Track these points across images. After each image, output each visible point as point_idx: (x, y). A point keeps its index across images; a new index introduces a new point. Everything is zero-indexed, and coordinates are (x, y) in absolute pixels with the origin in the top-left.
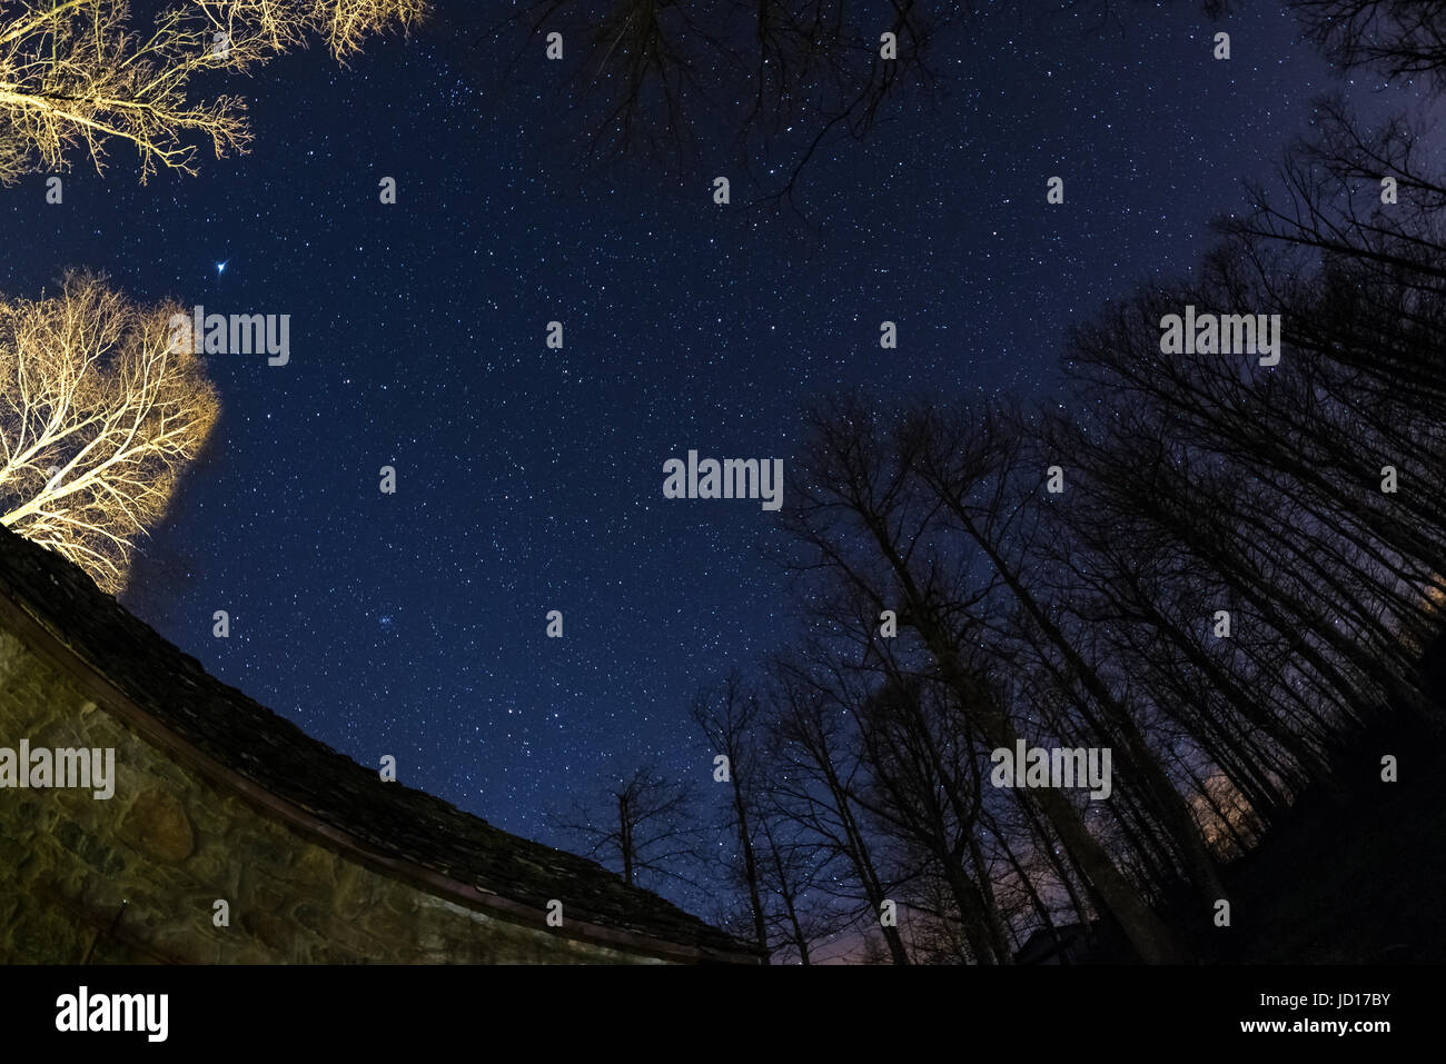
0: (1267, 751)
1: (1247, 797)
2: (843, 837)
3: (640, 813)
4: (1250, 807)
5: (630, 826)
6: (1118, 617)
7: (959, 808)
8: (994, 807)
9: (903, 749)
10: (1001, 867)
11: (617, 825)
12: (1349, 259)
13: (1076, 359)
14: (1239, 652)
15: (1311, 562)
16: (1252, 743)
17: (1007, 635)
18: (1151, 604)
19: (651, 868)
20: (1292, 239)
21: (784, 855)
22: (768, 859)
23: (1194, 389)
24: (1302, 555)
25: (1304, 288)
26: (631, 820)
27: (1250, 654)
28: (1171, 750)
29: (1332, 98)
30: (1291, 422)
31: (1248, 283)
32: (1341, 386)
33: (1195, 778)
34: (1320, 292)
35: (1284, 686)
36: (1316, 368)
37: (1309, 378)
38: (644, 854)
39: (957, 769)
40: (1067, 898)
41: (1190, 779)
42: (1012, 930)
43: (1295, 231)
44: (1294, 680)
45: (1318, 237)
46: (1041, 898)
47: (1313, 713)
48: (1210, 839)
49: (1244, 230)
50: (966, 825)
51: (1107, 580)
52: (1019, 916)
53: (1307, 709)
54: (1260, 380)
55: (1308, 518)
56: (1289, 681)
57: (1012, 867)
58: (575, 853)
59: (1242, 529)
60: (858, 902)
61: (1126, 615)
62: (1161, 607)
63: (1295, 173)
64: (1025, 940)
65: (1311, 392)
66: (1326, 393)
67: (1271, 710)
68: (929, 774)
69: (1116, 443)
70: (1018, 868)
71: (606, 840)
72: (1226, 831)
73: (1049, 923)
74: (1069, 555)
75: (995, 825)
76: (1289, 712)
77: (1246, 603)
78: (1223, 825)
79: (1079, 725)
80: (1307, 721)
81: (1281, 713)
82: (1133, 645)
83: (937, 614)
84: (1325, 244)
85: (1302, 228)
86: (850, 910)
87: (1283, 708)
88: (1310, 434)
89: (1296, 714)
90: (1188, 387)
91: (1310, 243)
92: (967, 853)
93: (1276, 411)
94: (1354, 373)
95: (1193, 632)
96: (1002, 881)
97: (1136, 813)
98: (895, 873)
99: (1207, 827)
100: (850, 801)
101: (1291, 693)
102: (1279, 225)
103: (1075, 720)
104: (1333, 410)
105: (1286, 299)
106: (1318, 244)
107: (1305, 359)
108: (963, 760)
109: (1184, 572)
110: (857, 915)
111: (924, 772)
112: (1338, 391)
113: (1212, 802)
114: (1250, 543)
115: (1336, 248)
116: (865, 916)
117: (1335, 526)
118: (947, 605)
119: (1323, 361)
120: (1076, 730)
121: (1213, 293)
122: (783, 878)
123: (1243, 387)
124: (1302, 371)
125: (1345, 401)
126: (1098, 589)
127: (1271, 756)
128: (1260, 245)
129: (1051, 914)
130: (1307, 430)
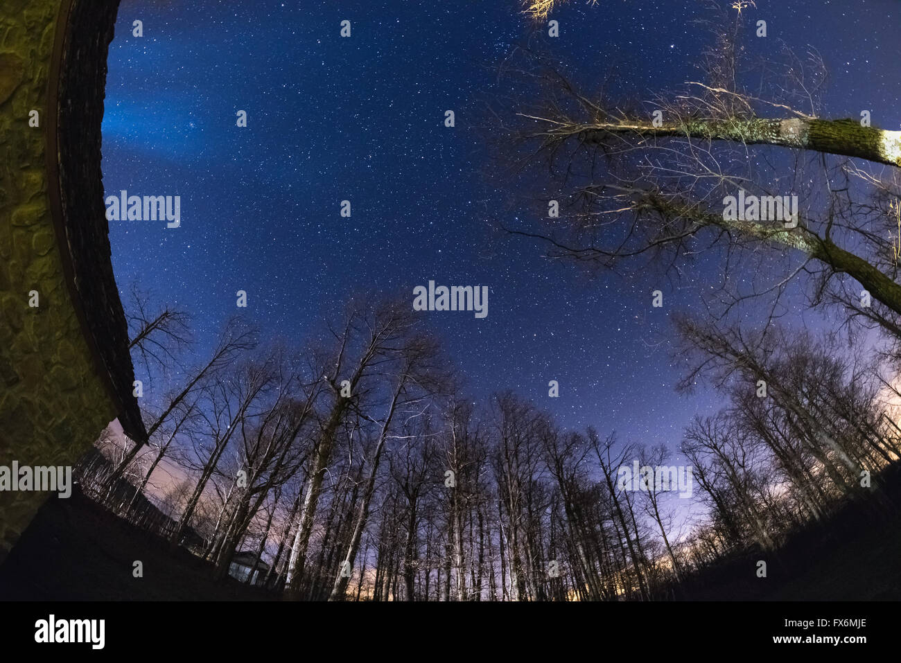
0: (398, 586)
1: (375, 592)
2: (222, 433)
3: (166, 327)
4: (372, 597)
5: (156, 327)
6: (402, 486)
7: (273, 475)
8: (286, 491)
9: (280, 430)
10: (264, 513)
11: (153, 320)
12: (608, 491)
13: (499, 400)
14: (426, 546)
15: (482, 550)
16: (396, 578)
17: (361, 442)
18: (418, 496)
19: (143, 352)
20: (602, 464)
21: (194, 412)
22: (187, 406)
23: (517, 458)
24: (481, 544)
25: (586, 480)
26: (159, 326)
27: (429, 551)
28: (367, 548)
29: (668, 452)
30: (530, 506)
31: (574, 455)
32: (557, 516)
33: (364, 566)
34: (589, 487)
35: (428, 574)
36: (558, 503)
37: (552, 502)
38: (146, 344)
39: (289, 462)
40: (276, 553)
41: (362, 565)
42: (243, 541)
43: (606, 464)
44: (433, 576)
45: (610, 474)
46: (266, 542)
47: (427, 593)
48: (347, 592)
49: (594, 442)
50: (270, 484)
51: (414, 471)
52: (251, 539)
53: (427, 590)
54: (538, 483)
55: (498, 537)
56: (431, 574)
57: (268, 519)
58: (124, 309)
59: (474, 513)
60: (200, 463)
61: (406, 488)
62: (419, 501)
63: (629, 451)
64: (245, 550)
65: (547, 506)
66: (550, 512)
67: (415, 576)
68: (279, 450)
69: (473, 438)
70: (269, 522)
71: (141, 320)
72: (356, 596)
73: (260, 554)
74: (413, 446)
75: (279, 497)
76: (420, 583)
77: (447, 535)
78: (356, 592)
79: (346, 501)
80: (422, 593)
81: (417, 581)
82: (396, 500)
83: (349, 405)
84: (608, 478)
85: (609, 465)
86: (194, 462)
87: (419, 580)
88: (530, 516)
89: (421, 587)
90: (516, 455)
91: (605, 472)
92: (257, 495)
93: (530, 497)
94: (566, 518)
95: (420, 521)
96: (259, 520)
97: (332, 553)
98: (225, 470)
99: (351, 587)
100: (240, 424)
101: (427, 579)
102: (604, 455)
103: (347, 498)
104: (546, 520)
105: (577, 475)
106: (607, 476)
107: (558, 496)
108: (295, 462)
109: (440, 500)
110: (194, 467)
111: (277, 447)
112: (555, 517)
113: (361, 581)
114: (471, 520)
115: (610, 483)
116: (197, 472)
117: (502, 548)
118: (356, 407)
119: (562, 504)
120: (344, 501)
121: (561, 443)
122: (184, 419)
123: (531, 477)
124: (553, 498)
125: (553, 521)
126: (408, 469)
127: (398, 589)
128: (593, 452)
129: (263, 552)
130: (531, 514)
